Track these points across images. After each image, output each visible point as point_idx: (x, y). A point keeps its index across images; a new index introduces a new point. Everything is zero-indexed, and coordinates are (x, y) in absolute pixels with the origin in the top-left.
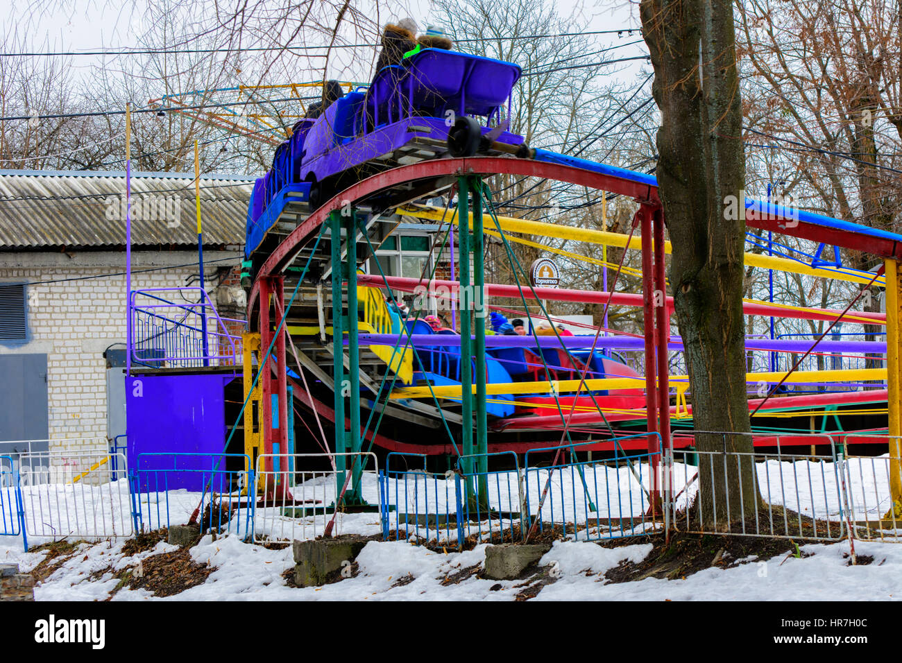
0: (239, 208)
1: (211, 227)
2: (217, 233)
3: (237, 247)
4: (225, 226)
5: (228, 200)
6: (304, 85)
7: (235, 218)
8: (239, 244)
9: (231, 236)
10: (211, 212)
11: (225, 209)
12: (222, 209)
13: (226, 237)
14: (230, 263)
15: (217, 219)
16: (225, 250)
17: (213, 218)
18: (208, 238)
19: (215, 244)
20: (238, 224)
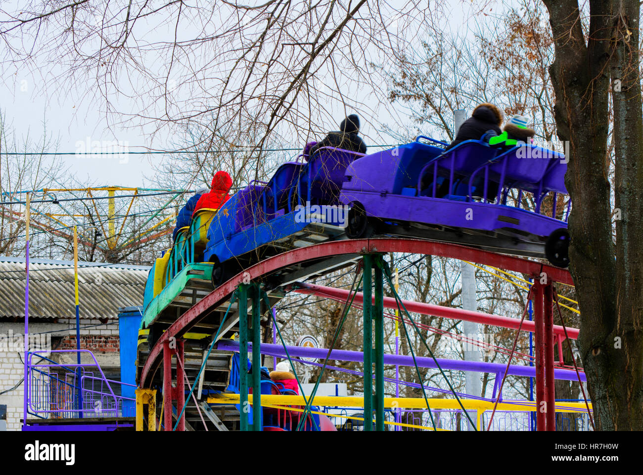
0: (68, 288)
1: (46, 303)
2: (52, 308)
3: (67, 321)
4: (58, 303)
5: (58, 281)
6: (95, 189)
7: (66, 296)
8: (69, 318)
9: (63, 311)
10: (45, 290)
11: (57, 288)
12: (54, 288)
13: (59, 312)
14: (62, 334)
15: (51, 296)
16: (57, 322)
17: (48, 296)
18: (45, 313)
19: (50, 318)
20: (68, 301)
